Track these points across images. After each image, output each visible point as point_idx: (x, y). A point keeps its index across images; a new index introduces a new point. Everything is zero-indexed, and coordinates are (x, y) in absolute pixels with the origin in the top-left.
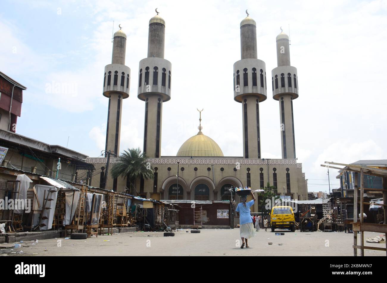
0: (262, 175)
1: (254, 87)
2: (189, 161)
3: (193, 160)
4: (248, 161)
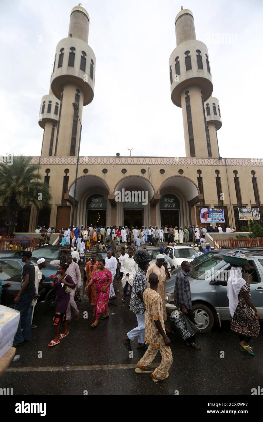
0: (218, 180)
1: (200, 70)
2: (114, 160)
3: (120, 160)
4: (197, 160)
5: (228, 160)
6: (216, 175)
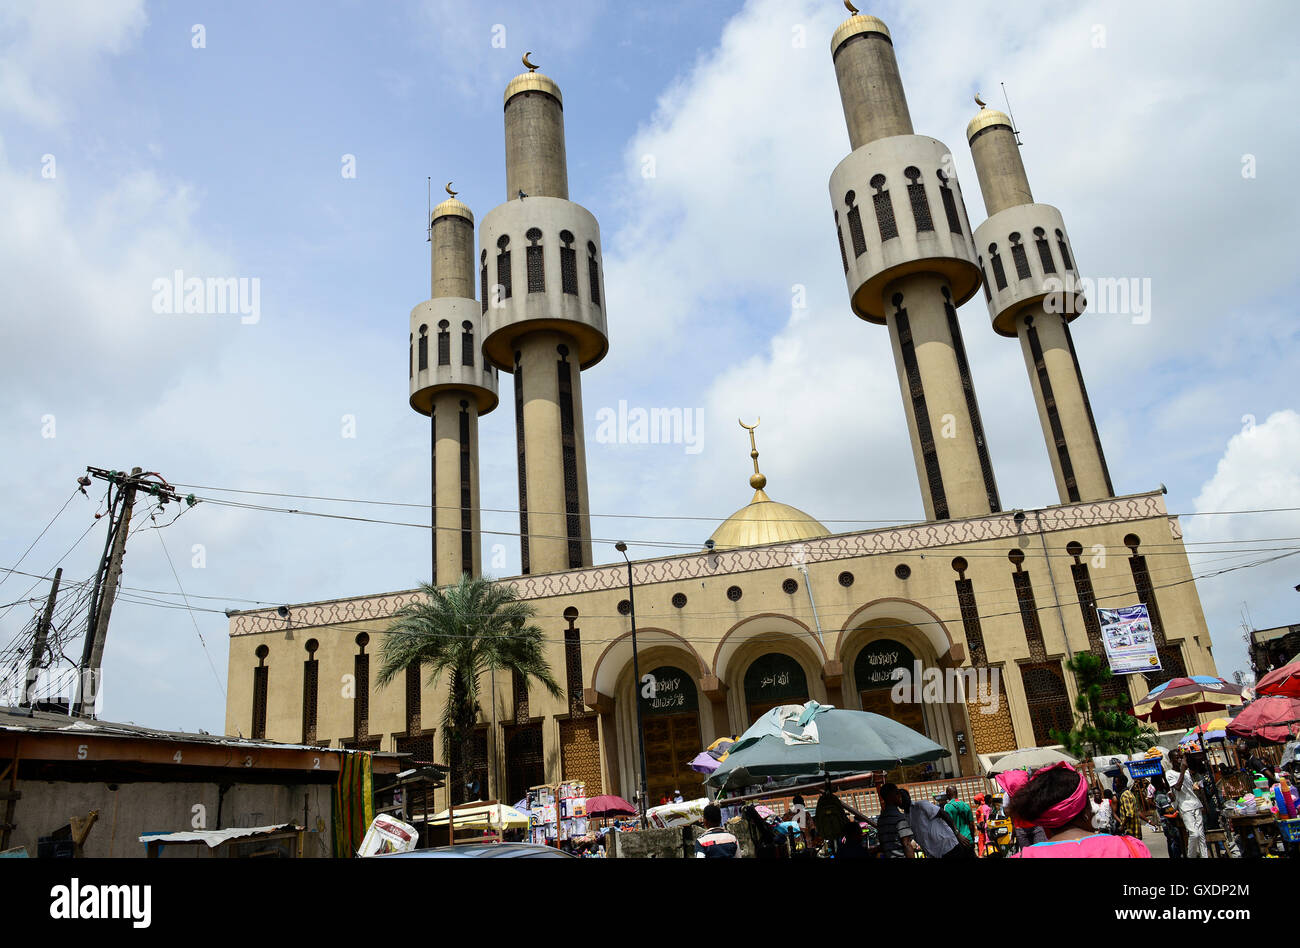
0: (1021, 580)
2: (702, 562)
3: (719, 559)
4: (950, 529)
6: (1014, 568)
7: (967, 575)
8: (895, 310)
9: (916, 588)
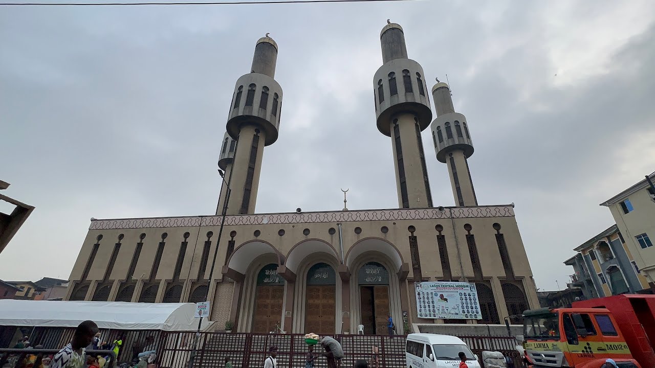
0: (441, 239)
2: (295, 217)
3: (302, 216)
4: (408, 213)
5: (454, 209)
6: (438, 233)
7: (415, 234)
8: (394, 125)
9: (390, 237)
